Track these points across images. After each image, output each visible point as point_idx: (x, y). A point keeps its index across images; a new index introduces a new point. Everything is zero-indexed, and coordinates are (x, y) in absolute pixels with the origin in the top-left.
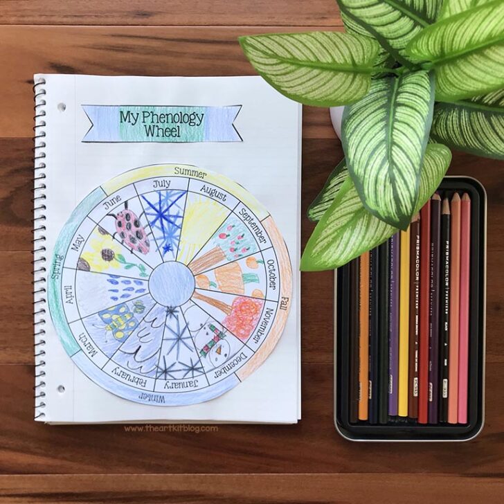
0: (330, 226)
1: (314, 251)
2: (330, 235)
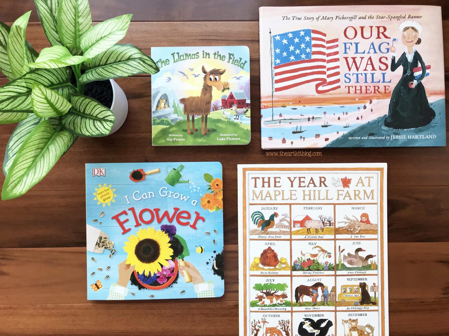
0: (14, 176)
1: (8, 189)
2: (16, 180)
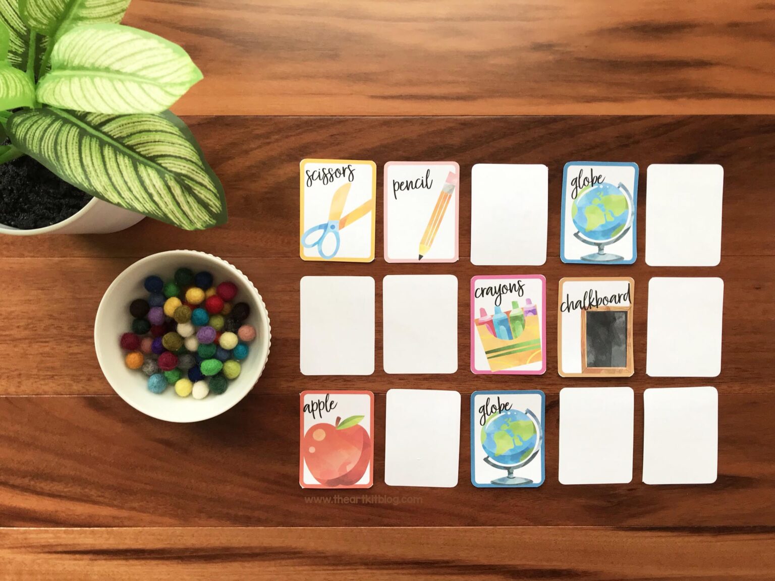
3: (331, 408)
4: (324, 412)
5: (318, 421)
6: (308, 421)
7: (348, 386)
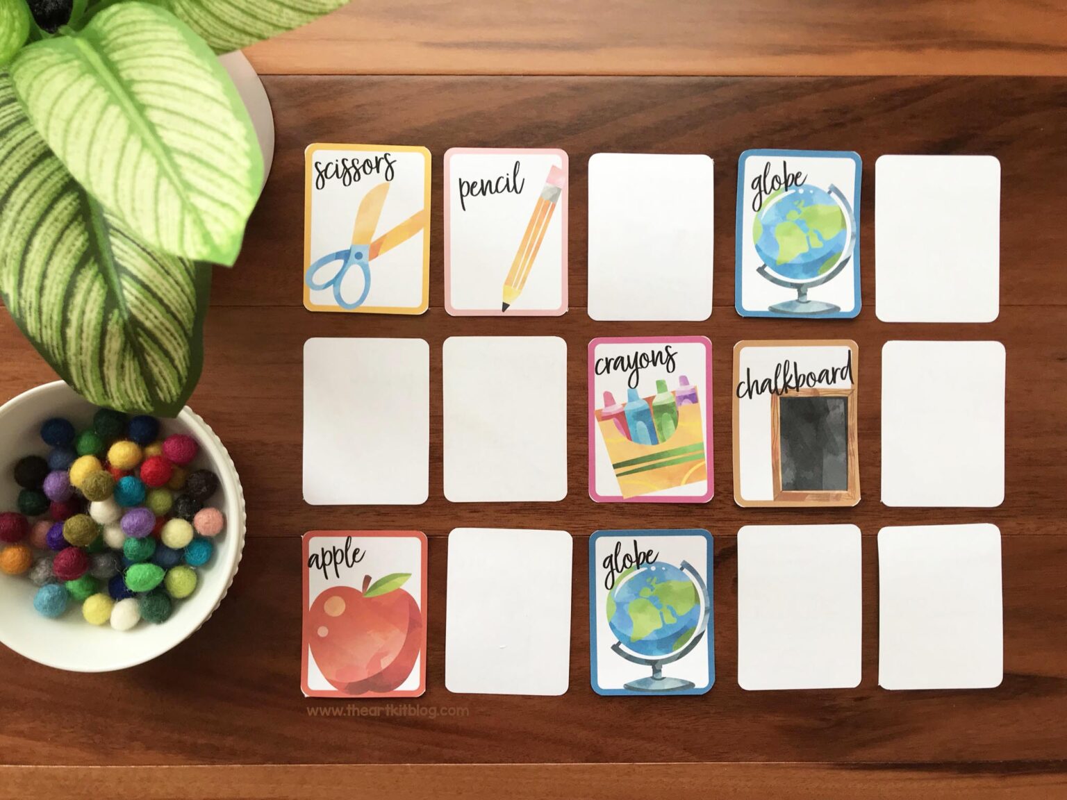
3: (354, 561)
4: (342, 567)
5: (333, 582)
6: (317, 583)
7: (384, 524)
